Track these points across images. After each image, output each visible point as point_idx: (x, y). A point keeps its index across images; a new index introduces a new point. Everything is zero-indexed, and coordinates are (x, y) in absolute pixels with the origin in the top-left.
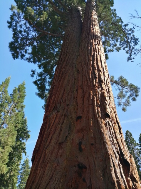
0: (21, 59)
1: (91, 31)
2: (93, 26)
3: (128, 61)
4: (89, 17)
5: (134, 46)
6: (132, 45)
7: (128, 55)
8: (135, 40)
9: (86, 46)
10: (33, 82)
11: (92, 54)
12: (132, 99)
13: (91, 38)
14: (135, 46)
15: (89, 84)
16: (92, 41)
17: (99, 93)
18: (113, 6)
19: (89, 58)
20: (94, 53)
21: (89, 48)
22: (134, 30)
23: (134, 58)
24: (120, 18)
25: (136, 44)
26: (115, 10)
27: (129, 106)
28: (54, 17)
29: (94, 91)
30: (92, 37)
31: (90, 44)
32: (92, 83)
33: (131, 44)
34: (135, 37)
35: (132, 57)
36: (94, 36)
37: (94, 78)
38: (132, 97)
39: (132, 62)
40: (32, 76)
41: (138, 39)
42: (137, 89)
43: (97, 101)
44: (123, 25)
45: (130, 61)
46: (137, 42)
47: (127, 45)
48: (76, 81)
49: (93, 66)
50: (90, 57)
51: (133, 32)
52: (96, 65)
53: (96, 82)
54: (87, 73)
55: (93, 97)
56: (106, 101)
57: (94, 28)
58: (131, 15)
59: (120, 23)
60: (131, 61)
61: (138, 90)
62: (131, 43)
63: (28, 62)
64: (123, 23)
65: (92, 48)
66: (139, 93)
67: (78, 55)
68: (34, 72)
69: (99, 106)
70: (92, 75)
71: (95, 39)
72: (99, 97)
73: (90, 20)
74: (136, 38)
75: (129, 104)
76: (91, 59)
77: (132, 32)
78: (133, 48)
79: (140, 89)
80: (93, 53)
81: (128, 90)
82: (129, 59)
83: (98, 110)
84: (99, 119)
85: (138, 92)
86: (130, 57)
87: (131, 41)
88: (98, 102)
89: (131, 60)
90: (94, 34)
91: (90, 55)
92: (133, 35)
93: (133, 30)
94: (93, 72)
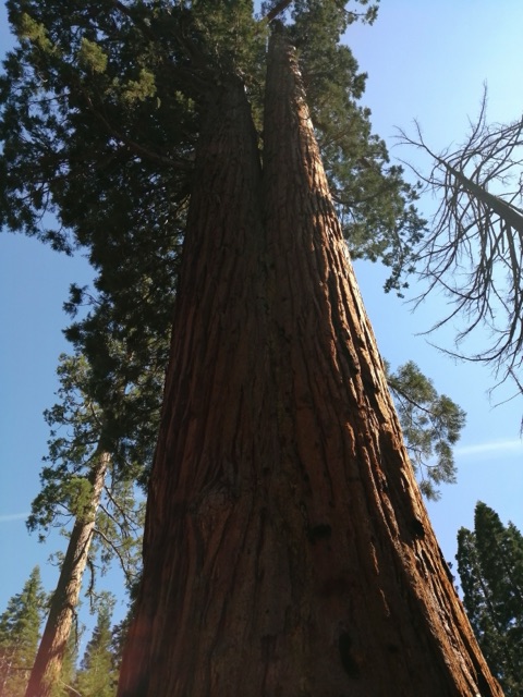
0: (27, 231)
1: (308, 181)
2: (310, 162)
3: (387, 291)
4: (291, 121)
5: (409, 244)
6: (405, 239)
7: (388, 272)
8: (416, 224)
9: (300, 235)
10: (64, 331)
11: (327, 275)
12: (437, 446)
13: (313, 209)
14: (413, 244)
15: (337, 395)
16: (318, 220)
17: (373, 434)
18: (358, 96)
19: (316, 285)
20: (332, 272)
21: (313, 249)
22: (418, 191)
23: (406, 286)
24: (383, 143)
25: (416, 238)
26: (368, 112)
27: (450, 481)
28: (175, 96)
29: (360, 426)
30: (316, 206)
31: (312, 230)
32: (344, 392)
33: (402, 234)
34: (418, 213)
35: (402, 279)
36: (321, 202)
37: (348, 374)
38: (438, 441)
39: (399, 295)
40: (69, 308)
41: (425, 223)
42: (457, 415)
43: (374, 466)
44: (386, 166)
45: (393, 291)
46: (422, 231)
47: (386, 236)
48: (278, 370)
49: (338, 323)
50: (321, 284)
51: (414, 196)
52: (344, 318)
53: (357, 389)
54: (318, 348)
55: (358, 448)
56: (402, 470)
57: (314, 169)
58: (400, 134)
59: (378, 161)
60: (398, 291)
61: (460, 418)
62: (402, 230)
63: (55, 247)
64: (388, 161)
65: (321, 249)
66: (461, 432)
67: (268, 265)
68: (77, 293)
69: (385, 491)
70: (338, 358)
71: (324, 215)
72: (377, 452)
73: (295, 135)
74: (420, 217)
75: (449, 474)
76: (327, 293)
77: (409, 197)
78: (407, 249)
79: (467, 418)
80: (328, 269)
81: (427, 417)
82: (390, 284)
83: (384, 505)
84: (397, 544)
85: (459, 427)
86: (396, 278)
87: (402, 225)
88: (379, 470)
89: (398, 288)
90: (318, 192)
91: (318, 276)
92: (412, 208)
93: (414, 192)
94: (339, 345)
